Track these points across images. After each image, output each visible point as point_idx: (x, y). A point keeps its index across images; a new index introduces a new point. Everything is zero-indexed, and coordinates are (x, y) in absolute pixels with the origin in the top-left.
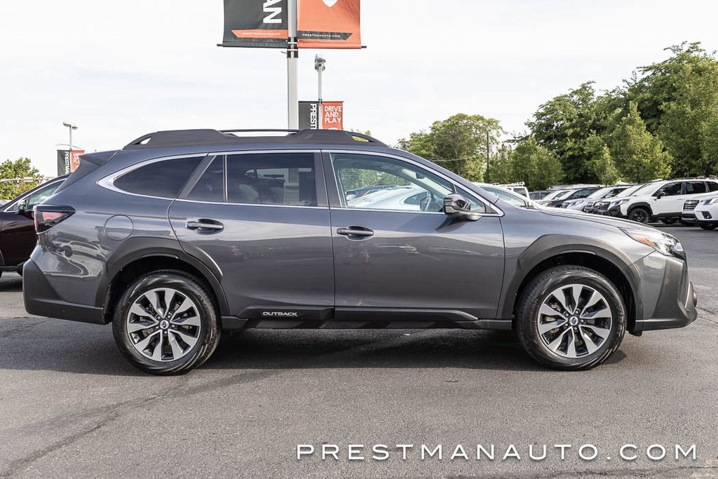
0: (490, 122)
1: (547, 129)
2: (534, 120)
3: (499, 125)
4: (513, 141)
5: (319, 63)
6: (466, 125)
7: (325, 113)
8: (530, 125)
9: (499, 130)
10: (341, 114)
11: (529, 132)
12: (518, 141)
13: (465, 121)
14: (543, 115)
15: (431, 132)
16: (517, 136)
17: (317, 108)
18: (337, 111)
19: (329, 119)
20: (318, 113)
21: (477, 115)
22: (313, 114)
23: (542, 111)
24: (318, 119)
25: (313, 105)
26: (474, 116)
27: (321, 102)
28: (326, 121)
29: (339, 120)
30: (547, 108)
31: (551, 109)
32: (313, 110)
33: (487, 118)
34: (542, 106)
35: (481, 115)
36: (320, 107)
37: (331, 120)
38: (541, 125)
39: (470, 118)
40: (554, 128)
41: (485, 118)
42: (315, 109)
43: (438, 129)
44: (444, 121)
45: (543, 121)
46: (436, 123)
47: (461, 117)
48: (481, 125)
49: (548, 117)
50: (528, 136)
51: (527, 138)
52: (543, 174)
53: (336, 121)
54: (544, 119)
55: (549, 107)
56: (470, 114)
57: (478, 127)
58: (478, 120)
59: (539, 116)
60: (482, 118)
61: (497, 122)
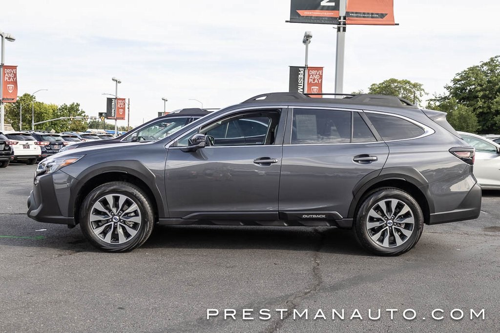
0: (415, 86)
1: (461, 92)
2: (451, 84)
3: (422, 87)
4: (435, 100)
5: (307, 38)
6: (396, 87)
7: (309, 76)
8: (448, 88)
9: (422, 92)
10: (321, 77)
11: (447, 93)
12: (438, 100)
13: (396, 84)
14: (459, 81)
15: (369, 92)
16: (438, 96)
17: (304, 72)
18: (319, 74)
19: (312, 80)
20: (304, 76)
21: (405, 79)
22: (301, 76)
23: (458, 77)
24: (304, 80)
25: (301, 69)
26: (403, 80)
27: (307, 67)
28: (310, 81)
29: (320, 81)
30: (462, 75)
31: (465, 76)
32: (301, 73)
33: (413, 82)
34: (458, 74)
35: (408, 80)
36: (306, 71)
37: (314, 81)
38: (457, 88)
39: (400, 82)
40: (467, 91)
41: (411, 82)
42: (302, 72)
43: (375, 90)
44: (380, 84)
45: (458, 86)
46: (373, 85)
47: (393, 81)
48: (408, 87)
49: (463, 82)
50: (446, 97)
51: (445, 98)
52: (462, 126)
53: (317, 82)
54: (459, 84)
55: (464, 75)
56: (400, 79)
57: (405, 89)
58: (406, 84)
59: (455, 81)
60: (409, 82)
61: (420, 85)
